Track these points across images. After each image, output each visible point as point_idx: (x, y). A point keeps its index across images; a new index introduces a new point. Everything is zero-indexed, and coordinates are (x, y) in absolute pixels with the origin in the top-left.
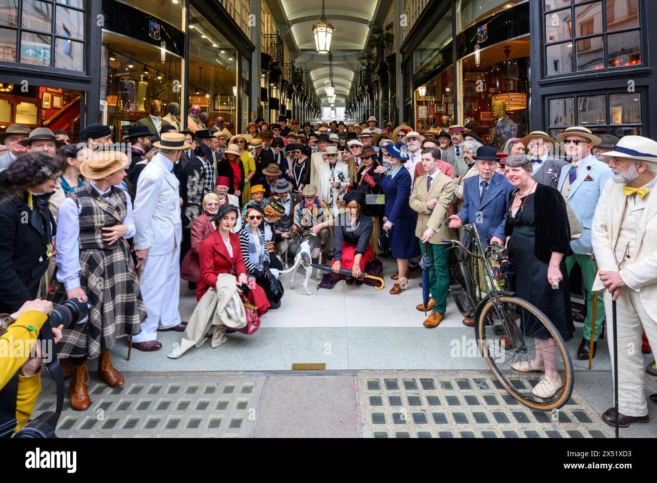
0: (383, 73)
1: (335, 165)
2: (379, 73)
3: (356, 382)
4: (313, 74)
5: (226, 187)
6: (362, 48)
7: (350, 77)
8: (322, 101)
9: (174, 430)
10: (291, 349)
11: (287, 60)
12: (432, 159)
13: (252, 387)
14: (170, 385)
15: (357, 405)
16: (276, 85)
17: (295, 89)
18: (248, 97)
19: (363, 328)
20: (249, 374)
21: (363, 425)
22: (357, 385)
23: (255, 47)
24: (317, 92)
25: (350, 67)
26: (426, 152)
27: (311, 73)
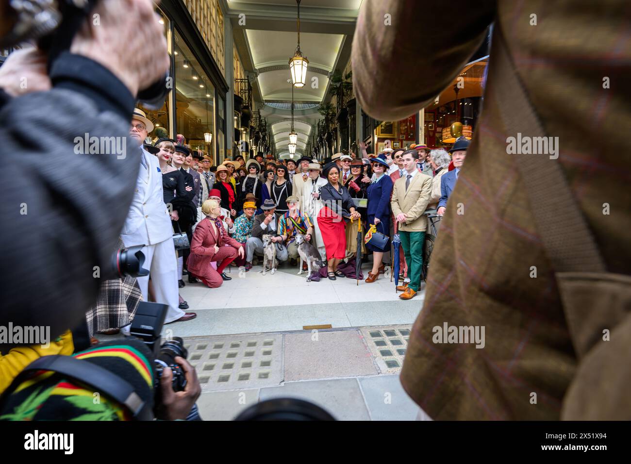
0: (343, 119)
1: (316, 181)
2: (339, 119)
3: (361, 334)
4: (274, 128)
5: (219, 198)
6: (321, 101)
7: (307, 132)
8: (280, 156)
9: (212, 371)
10: (298, 318)
11: (254, 109)
12: (412, 159)
13: (272, 342)
14: (198, 344)
15: (366, 347)
16: (246, 130)
17: (261, 136)
18: (223, 136)
19: (356, 303)
20: (266, 334)
21: (375, 358)
22: (363, 335)
23: (228, 88)
24: (277, 146)
25: (308, 121)
26: (407, 153)
27: (273, 127)
